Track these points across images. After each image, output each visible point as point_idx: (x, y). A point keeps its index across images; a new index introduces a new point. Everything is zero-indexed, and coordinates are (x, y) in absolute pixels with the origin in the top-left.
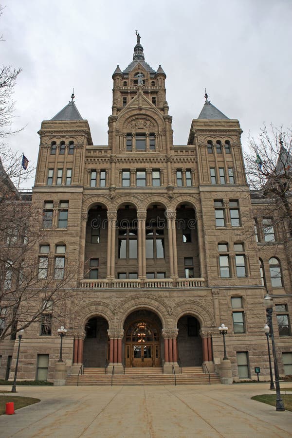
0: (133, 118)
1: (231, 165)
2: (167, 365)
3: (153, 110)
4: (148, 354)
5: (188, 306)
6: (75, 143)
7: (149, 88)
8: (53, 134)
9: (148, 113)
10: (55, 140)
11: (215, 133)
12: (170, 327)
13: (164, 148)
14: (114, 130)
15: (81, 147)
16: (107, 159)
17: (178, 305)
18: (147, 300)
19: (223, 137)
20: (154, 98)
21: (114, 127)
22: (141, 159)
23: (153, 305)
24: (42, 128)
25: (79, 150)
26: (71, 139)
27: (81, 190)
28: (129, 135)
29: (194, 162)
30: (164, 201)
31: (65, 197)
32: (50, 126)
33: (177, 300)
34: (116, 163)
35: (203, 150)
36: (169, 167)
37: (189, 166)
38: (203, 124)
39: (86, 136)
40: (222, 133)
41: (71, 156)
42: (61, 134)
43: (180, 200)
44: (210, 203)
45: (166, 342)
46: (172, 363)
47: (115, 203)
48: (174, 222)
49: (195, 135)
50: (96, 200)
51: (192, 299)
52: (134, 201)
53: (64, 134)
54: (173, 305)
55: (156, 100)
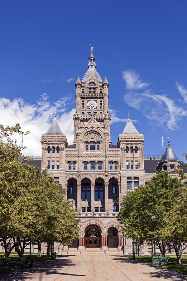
0: (89, 133)
1: (137, 159)
2: (103, 247)
3: (99, 128)
4: (95, 242)
5: (112, 224)
6: (60, 148)
7: (98, 94)
8: (48, 142)
9: (97, 130)
10: (49, 146)
11: (130, 143)
12: (105, 232)
13: (104, 150)
14: (79, 141)
15: (63, 149)
16: (76, 156)
17: (108, 223)
18: (95, 221)
19: (134, 144)
20: (101, 101)
21: (79, 138)
22: (93, 156)
23: (98, 223)
24: (42, 139)
25: (62, 151)
26: (58, 146)
27: (64, 172)
28: (87, 142)
29: (119, 157)
30: (103, 177)
31: (57, 175)
32: (46, 138)
33: (108, 221)
34: (80, 158)
35: (123, 151)
36: (106, 160)
37: (116, 160)
38: (124, 137)
39: (65, 144)
40: (134, 142)
41: (58, 154)
42: (52, 143)
43: (111, 177)
44: (125, 178)
45: (103, 238)
46: (105, 246)
47: (80, 178)
48: (108, 187)
49: (120, 144)
50: (71, 176)
51: (114, 221)
52: (89, 177)
53: (53, 143)
54: (106, 223)
55: (102, 102)
